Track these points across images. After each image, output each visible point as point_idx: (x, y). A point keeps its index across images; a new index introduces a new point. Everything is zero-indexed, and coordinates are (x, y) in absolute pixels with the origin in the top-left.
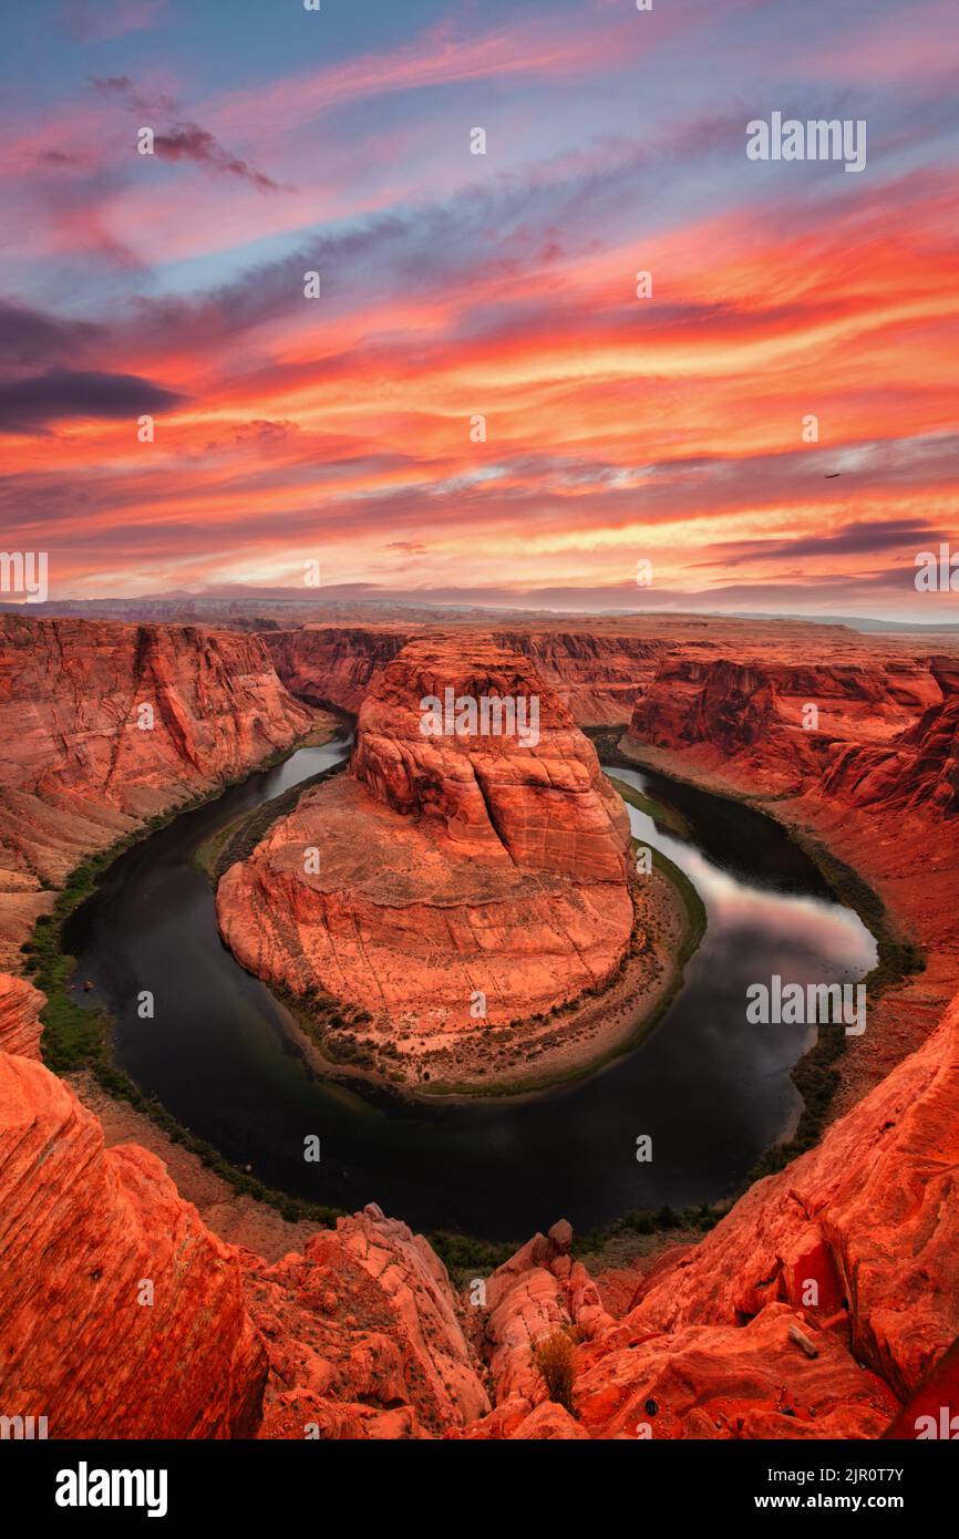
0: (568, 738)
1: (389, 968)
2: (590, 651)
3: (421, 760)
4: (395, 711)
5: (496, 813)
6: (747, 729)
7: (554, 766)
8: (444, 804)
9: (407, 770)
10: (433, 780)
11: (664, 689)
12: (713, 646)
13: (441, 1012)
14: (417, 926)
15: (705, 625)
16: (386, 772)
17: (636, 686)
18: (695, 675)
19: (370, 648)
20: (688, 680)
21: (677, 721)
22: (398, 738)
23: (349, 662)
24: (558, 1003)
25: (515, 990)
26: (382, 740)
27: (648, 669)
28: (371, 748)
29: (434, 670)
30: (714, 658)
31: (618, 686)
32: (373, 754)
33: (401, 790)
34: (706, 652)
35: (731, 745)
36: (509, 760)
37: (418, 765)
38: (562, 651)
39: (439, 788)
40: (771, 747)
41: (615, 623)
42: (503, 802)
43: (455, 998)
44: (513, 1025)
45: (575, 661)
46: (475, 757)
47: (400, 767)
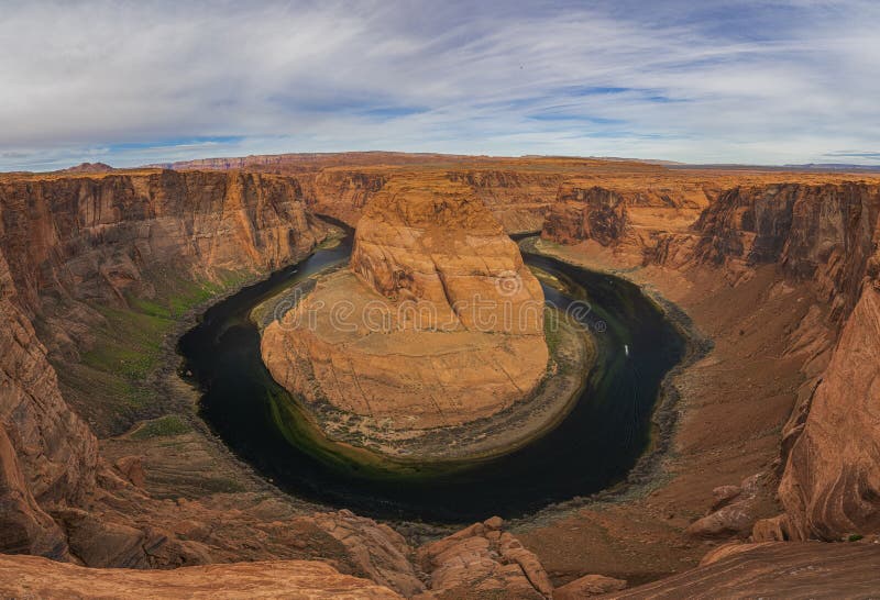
0: (500, 242)
1: (374, 392)
2: (514, 182)
3: (398, 259)
4: (381, 226)
5: (451, 295)
6: (613, 229)
7: (490, 261)
8: (414, 289)
9: (388, 266)
10: (407, 273)
11: (561, 206)
12: (590, 178)
13: (411, 418)
14: (395, 368)
15: (585, 164)
16: (374, 267)
17: (545, 205)
18: (580, 197)
19: (366, 183)
20: (576, 200)
21: (571, 227)
22: (383, 244)
23: (351, 193)
24: (497, 410)
25: (465, 405)
26: (372, 246)
27: (552, 193)
28: (364, 251)
29: (407, 197)
30: (591, 186)
31: (533, 205)
32: (365, 255)
33: (385, 281)
34: (586, 181)
35: (604, 240)
36: (459, 258)
37: (397, 264)
38: (496, 182)
39: (411, 279)
40: (627, 240)
41: (529, 163)
42: (455, 287)
43: (421, 410)
44: (465, 424)
45: (505, 189)
46: (436, 257)
47: (384, 264)
